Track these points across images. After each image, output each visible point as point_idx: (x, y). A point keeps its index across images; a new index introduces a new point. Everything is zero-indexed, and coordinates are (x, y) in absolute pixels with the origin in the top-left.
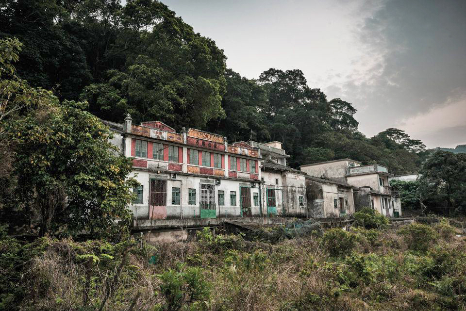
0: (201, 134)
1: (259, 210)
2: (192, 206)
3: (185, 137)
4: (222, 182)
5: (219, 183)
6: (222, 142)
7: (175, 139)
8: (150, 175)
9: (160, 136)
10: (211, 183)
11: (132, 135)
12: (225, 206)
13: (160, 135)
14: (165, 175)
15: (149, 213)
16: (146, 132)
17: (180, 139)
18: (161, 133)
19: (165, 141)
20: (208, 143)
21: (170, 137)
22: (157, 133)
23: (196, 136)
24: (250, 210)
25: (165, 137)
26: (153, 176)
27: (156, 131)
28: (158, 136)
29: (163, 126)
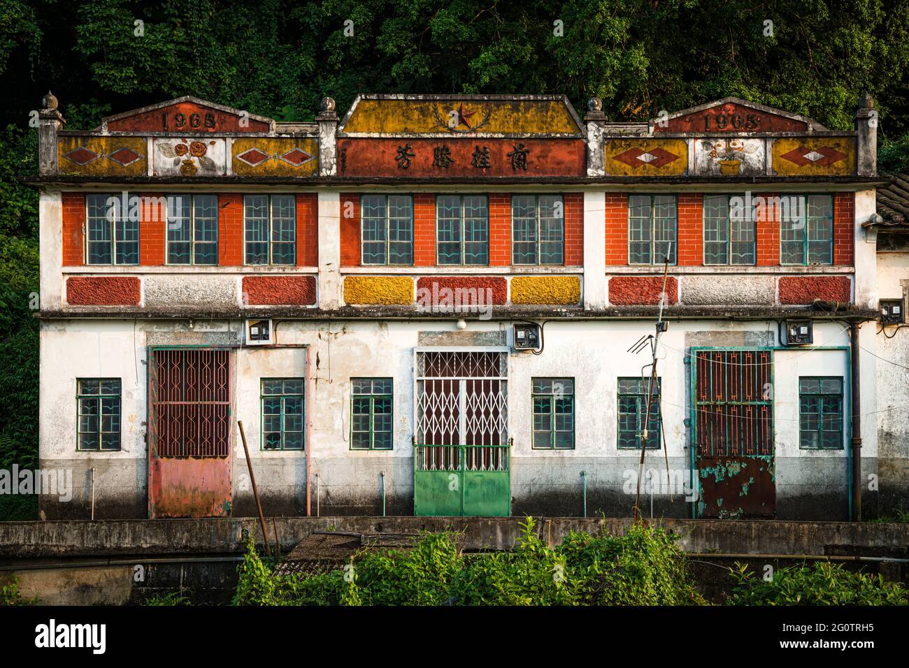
0: (423, 112)
1: (841, 469)
2: (374, 454)
3: (328, 141)
4: (552, 334)
5: (534, 343)
6: (568, 132)
7: (272, 163)
8: (149, 334)
9: (197, 164)
10: (490, 342)
11: (66, 179)
12: (576, 453)
13: (196, 161)
14: (224, 328)
15: (146, 487)
16: (127, 155)
17: (304, 158)
18: (200, 150)
19: (225, 180)
20: (470, 151)
21: (251, 157)
22: (180, 150)
23: (393, 128)
24: (762, 472)
25: (219, 162)
26: (166, 337)
27: (175, 142)
28: (188, 164)
29: (210, 117)
